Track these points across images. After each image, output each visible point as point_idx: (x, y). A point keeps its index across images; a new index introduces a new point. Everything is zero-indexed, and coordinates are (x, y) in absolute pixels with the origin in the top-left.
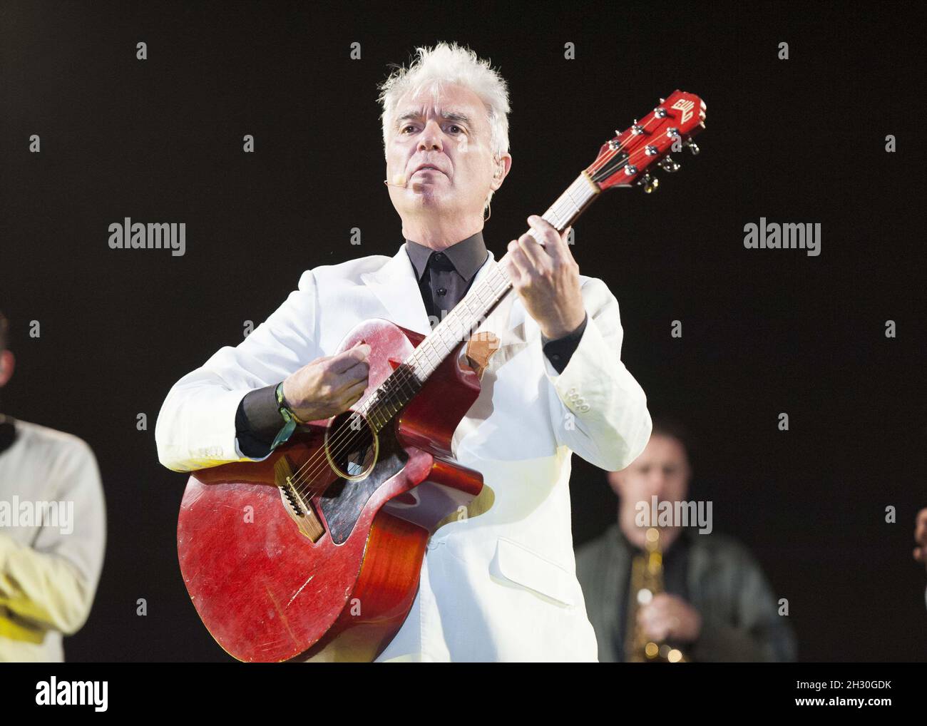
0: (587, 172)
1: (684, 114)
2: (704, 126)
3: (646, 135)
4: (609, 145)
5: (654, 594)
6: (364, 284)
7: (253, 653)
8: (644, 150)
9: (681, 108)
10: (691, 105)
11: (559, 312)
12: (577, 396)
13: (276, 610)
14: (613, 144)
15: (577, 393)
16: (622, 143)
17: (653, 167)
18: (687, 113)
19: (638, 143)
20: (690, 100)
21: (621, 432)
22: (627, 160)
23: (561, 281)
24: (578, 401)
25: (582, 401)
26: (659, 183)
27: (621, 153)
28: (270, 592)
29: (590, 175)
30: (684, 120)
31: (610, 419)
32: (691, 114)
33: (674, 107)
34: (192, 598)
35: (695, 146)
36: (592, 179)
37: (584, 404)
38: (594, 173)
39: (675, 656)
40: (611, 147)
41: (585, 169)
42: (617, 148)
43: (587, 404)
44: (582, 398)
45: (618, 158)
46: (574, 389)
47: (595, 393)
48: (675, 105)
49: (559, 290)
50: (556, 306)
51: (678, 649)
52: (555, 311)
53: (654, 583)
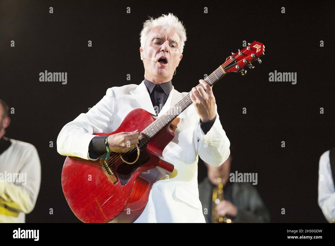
0: (222, 66)
1: (257, 49)
2: (264, 54)
3: (244, 56)
4: (230, 57)
5: (221, 200)
6: (130, 94)
7: (89, 220)
8: (243, 60)
9: (256, 47)
10: (260, 47)
11: (208, 113)
12: (210, 142)
13: (98, 206)
14: (232, 57)
15: (210, 141)
16: (235, 57)
17: (246, 67)
18: (258, 49)
19: (241, 58)
20: (260, 45)
21: (221, 154)
22: (236, 64)
23: (210, 103)
24: (210, 144)
25: (211, 143)
26: (247, 72)
27: (234, 61)
28: (96, 200)
29: (223, 67)
30: (257, 52)
31: (219, 150)
32: (260, 49)
33: (254, 47)
34: (66, 199)
35: (260, 60)
36: (224, 69)
37: (212, 145)
38: (225, 67)
39: (229, 221)
40: (231, 58)
41: (221, 65)
42: (233, 59)
43: (213, 145)
44: (211, 142)
45: (233, 62)
46: (209, 140)
47: (216, 141)
48: (254, 46)
49: (209, 106)
50: (207, 111)
51: (230, 219)
52: (207, 112)
53: (220, 196)
